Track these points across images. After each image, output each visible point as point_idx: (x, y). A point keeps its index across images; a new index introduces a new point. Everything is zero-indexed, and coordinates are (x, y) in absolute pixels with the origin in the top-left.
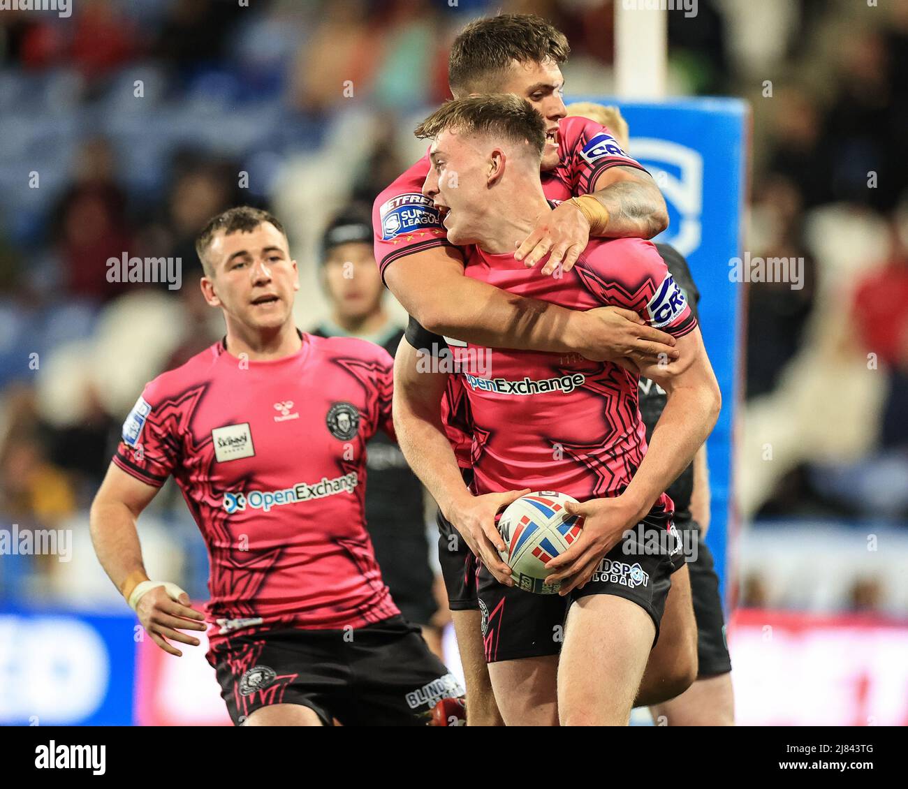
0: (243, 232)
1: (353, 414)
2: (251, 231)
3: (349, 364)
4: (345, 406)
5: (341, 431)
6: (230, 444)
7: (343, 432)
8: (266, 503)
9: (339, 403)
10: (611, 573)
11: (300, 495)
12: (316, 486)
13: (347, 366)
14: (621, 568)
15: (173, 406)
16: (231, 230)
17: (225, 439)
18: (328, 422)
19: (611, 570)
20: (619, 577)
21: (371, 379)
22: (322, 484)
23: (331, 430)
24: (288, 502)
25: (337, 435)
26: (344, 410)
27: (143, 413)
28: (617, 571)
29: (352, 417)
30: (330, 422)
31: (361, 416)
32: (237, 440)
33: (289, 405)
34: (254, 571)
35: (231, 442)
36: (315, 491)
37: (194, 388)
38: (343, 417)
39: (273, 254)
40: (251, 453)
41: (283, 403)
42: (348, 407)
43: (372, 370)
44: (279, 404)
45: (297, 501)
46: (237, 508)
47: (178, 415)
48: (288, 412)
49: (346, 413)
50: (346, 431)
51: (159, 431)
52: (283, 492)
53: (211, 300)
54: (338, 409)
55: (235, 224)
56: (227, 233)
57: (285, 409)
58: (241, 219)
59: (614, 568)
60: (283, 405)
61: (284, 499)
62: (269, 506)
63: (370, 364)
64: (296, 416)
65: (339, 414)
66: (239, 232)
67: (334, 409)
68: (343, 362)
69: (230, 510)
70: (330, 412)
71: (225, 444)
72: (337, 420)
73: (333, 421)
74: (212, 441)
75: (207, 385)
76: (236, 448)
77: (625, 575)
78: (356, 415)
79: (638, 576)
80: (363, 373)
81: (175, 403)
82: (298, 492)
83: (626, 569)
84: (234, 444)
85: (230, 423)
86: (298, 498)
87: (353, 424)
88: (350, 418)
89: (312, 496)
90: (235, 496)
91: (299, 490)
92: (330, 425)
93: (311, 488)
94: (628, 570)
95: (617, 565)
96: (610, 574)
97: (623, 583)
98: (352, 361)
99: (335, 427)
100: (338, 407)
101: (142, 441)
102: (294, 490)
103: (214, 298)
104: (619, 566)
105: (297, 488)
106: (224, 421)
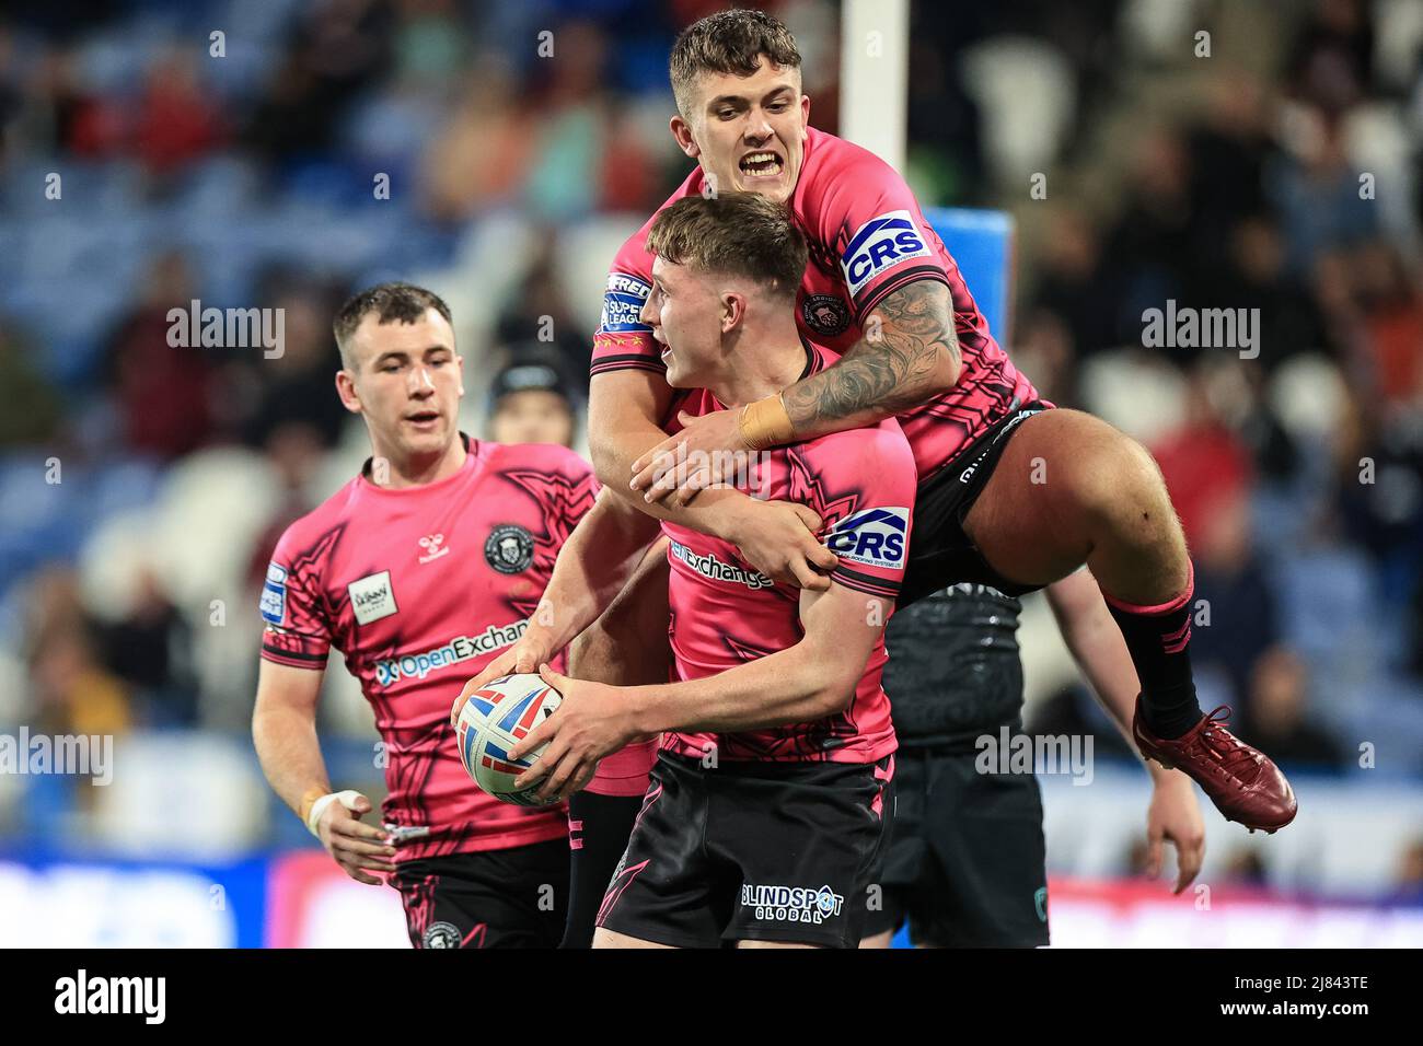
0: (403, 322)
1: (525, 540)
2: (412, 322)
3: (520, 477)
4: (512, 529)
5: (506, 561)
6: (369, 600)
7: (510, 563)
8: (422, 669)
9: (503, 526)
10: (790, 907)
11: (461, 653)
12: (480, 638)
13: (517, 480)
14: (804, 897)
15: (309, 562)
16: (386, 318)
17: (362, 595)
18: (487, 553)
19: (790, 903)
20: (801, 911)
21: (547, 494)
22: (489, 633)
23: (492, 562)
24: (447, 664)
25: (499, 568)
26: (511, 534)
27: (280, 579)
28: (797, 902)
29: (523, 543)
30: (490, 552)
31: (535, 541)
32: (376, 595)
33: (438, 540)
34: (419, 755)
35: (370, 598)
36: (479, 645)
37: (329, 534)
38: (509, 544)
39: (437, 356)
40: (394, 610)
41: (431, 537)
42: (516, 530)
43: (551, 484)
44: (424, 539)
45: (457, 660)
46: (391, 679)
47: (317, 573)
48: (436, 549)
49: (514, 538)
50: (513, 562)
51: (304, 597)
52: (439, 651)
53: (348, 402)
54: (500, 534)
55: (393, 311)
56: (382, 322)
57: (432, 545)
58: (401, 304)
59: (794, 899)
60: (431, 540)
61: (441, 660)
62: (426, 671)
63: (549, 476)
64: (445, 551)
65: (503, 540)
66: (397, 322)
67: (496, 534)
68: (511, 475)
69: (385, 681)
70: (490, 538)
71: (363, 602)
72: (500, 548)
73: (495, 549)
74: (349, 599)
75: (342, 527)
76: (375, 606)
77: (810, 907)
78: (528, 541)
79: (827, 904)
80: (537, 486)
81: (311, 559)
82: (457, 650)
83: (811, 896)
84: (374, 600)
85: (368, 574)
86: (459, 657)
87: (525, 552)
88: (519, 544)
89: (476, 652)
90: (387, 664)
91: (459, 646)
92: (489, 555)
93: (473, 641)
94: (814, 899)
95: (798, 894)
96: (788, 909)
97: (806, 920)
98: (525, 472)
99: (497, 558)
100: (502, 531)
101: (290, 615)
102: (451, 647)
103: (353, 400)
104: (801, 893)
105: (455, 644)
106: (362, 571)
